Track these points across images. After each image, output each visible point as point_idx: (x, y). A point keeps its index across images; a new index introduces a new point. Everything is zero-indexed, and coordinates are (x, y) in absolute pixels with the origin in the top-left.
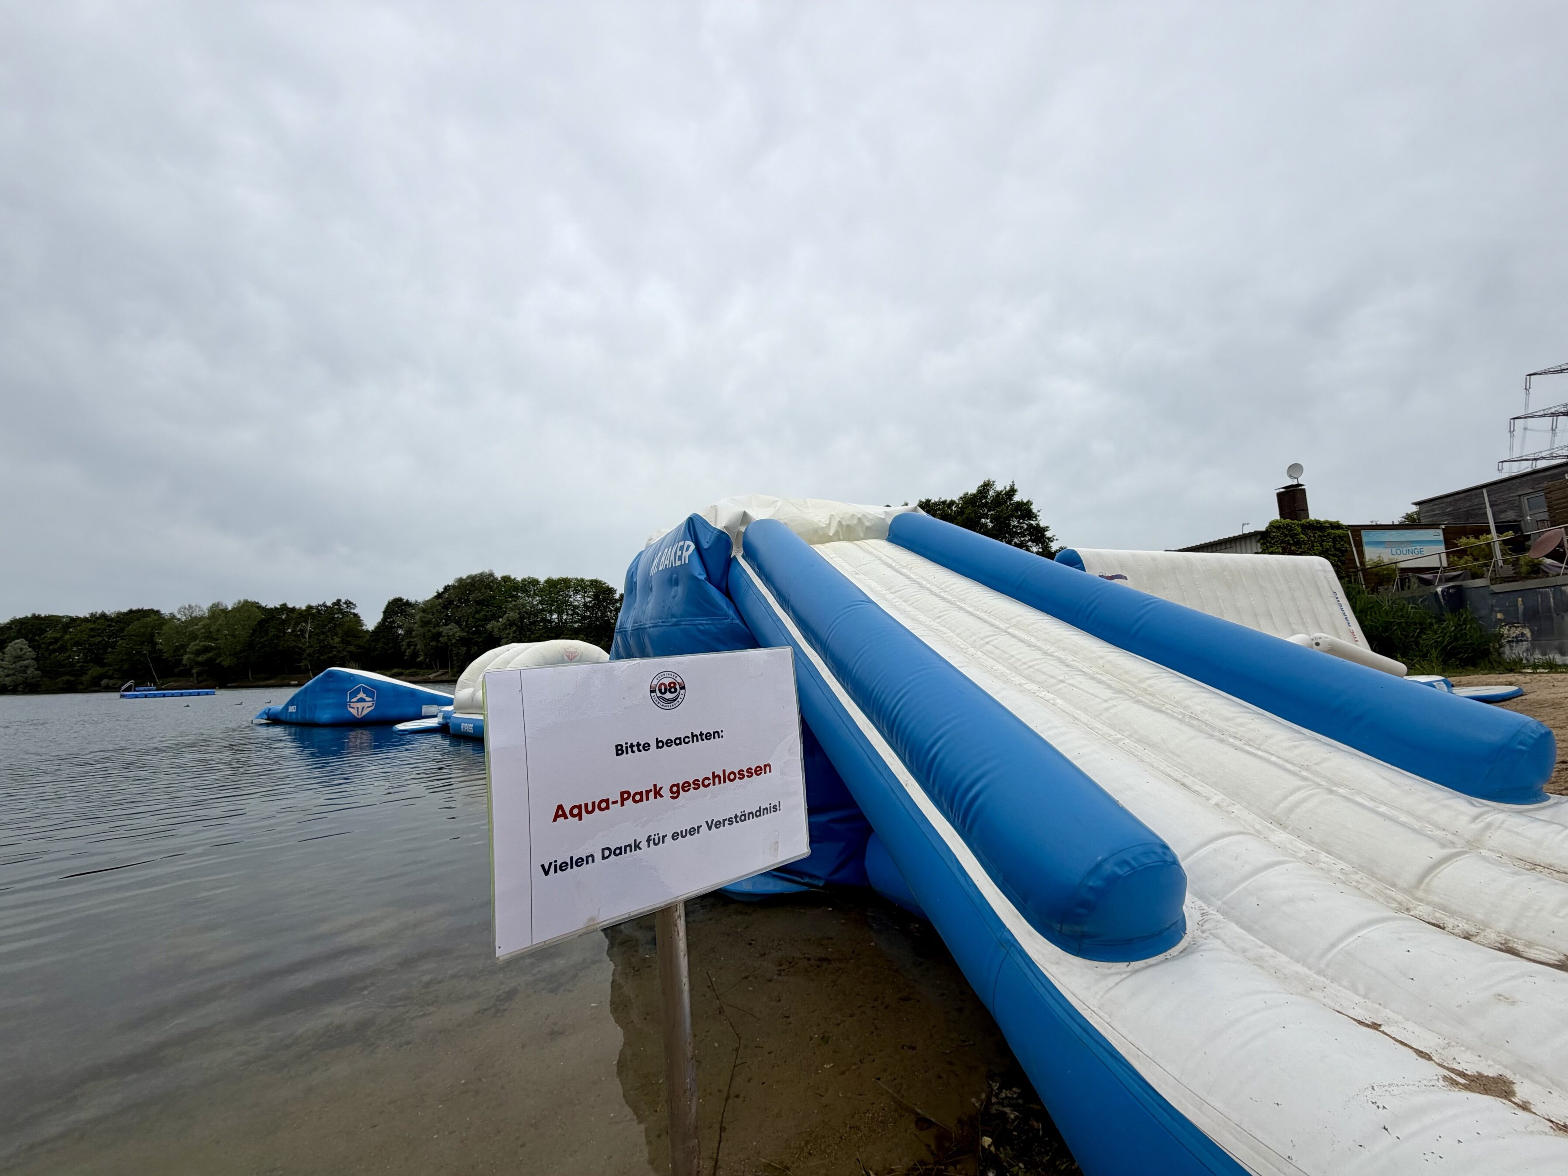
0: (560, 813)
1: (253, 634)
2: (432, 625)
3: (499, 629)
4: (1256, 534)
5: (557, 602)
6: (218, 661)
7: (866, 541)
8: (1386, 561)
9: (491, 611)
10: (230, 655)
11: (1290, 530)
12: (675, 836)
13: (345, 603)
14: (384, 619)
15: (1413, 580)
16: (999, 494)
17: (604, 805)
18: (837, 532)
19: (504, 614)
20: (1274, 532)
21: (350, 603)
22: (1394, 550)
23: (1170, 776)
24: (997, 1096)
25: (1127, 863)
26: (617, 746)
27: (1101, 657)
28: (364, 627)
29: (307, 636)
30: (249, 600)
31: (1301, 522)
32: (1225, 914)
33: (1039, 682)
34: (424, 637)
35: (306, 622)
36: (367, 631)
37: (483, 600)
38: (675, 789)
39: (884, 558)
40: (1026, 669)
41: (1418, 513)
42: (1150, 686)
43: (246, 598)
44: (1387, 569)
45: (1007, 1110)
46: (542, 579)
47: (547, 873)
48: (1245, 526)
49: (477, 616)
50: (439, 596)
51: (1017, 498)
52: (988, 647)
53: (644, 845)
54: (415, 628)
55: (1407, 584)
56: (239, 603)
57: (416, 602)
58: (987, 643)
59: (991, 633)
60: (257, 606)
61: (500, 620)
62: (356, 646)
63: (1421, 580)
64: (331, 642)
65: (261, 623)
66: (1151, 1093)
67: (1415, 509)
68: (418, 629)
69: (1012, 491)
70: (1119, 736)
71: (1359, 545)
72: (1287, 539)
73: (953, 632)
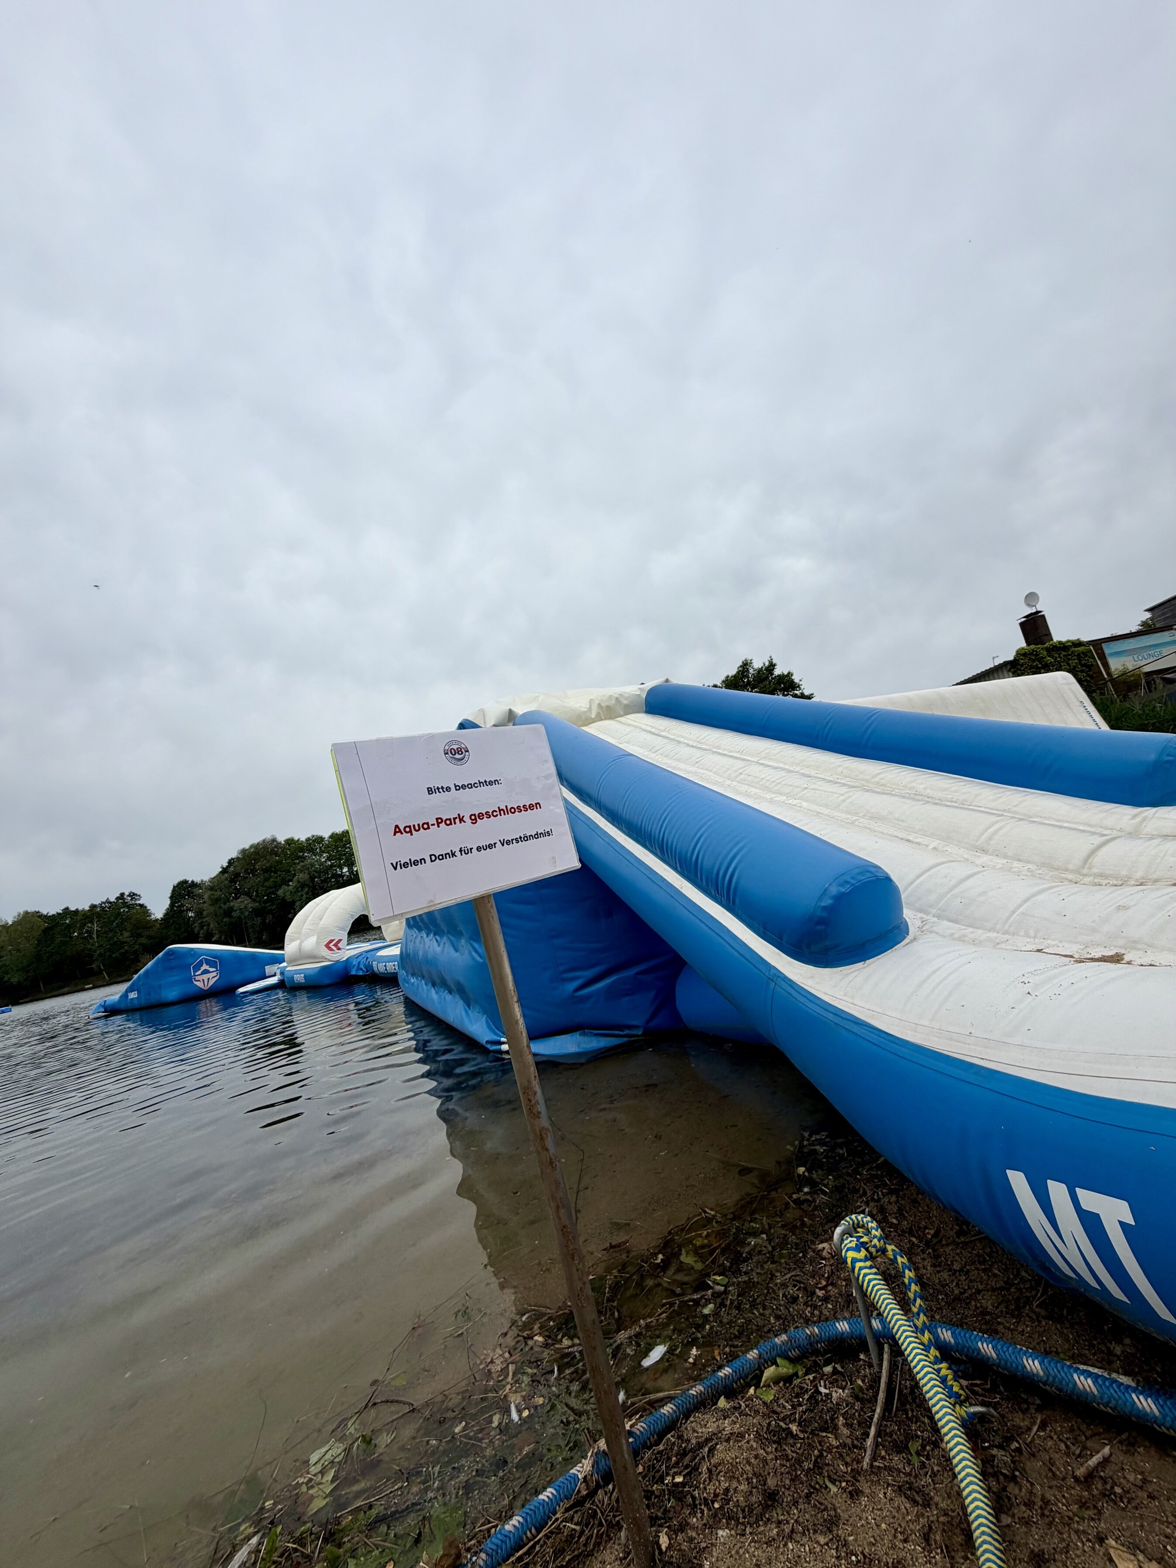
0: (397, 830)
1: (38, 945)
2: (222, 901)
3: (291, 892)
4: (1006, 664)
5: (345, 855)
6: (6, 979)
7: (627, 717)
8: (1131, 668)
9: (280, 876)
10: (17, 970)
11: (1036, 655)
12: (479, 849)
13: (129, 895)
14: (172, 905)
15: (1158, 681)
16: (760, 671)
17: (426, 826)
18: (598, 714)
19: (294, 877)
20: (1022, 659)
21: (134, 894)
22: (1135, 657)
23: (896, 837)
24: (808, 1140)
25: (847, 882)
26: (428, 788)
27: (840, 766)
28: (153, 916)
29: (95, 936)
30: (29, 911)
31: (1045, 646)
32: (939, 917)
33: (787, 794)
34: (216, 915)
35: (92, 922)
36: (157, 920)
37: (271, 867)
38: (473, 817)
39: (644, 727)
40: (775, 786)
41: (1151, 619)
42: (882, 779)
43: (25, 909)
44: (1133, 675)
45: (818, 1147)
46: (326, 835)
47: (395, 868)
48: (995, 660)
49: (267, 884)
50: (224, 871)
51: (777, 672)
52: (742, 776)
53: (458, 853)
54: (205, 908)
55: (1153, 686)
56: (19, 916)
57: (202, 881)
58: (741, 774)
59: (742, 766)
60: (38, 915)
61: (291, 883)
62: (147, 937)
63: (1164, 680)
64: (121, 937)
65: (46, 931)
66: (883, 1035)
67: (1148, 615)
68: (208, 909)
69: (772, 666)
70: (854, 818)
71: (1103, 657)
72: (1035, 664)
73: (711, 771)
